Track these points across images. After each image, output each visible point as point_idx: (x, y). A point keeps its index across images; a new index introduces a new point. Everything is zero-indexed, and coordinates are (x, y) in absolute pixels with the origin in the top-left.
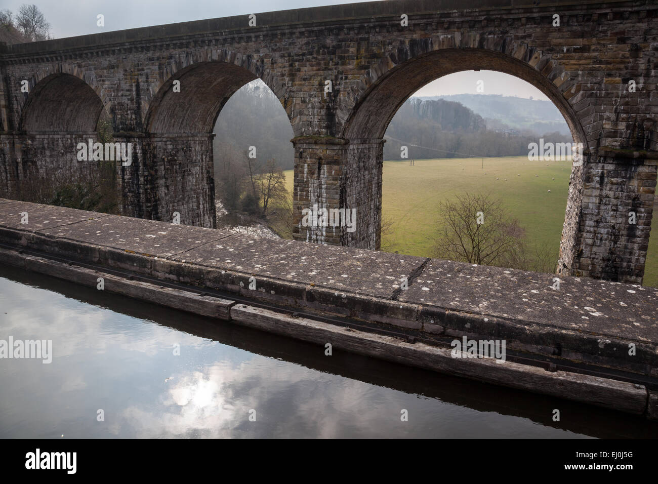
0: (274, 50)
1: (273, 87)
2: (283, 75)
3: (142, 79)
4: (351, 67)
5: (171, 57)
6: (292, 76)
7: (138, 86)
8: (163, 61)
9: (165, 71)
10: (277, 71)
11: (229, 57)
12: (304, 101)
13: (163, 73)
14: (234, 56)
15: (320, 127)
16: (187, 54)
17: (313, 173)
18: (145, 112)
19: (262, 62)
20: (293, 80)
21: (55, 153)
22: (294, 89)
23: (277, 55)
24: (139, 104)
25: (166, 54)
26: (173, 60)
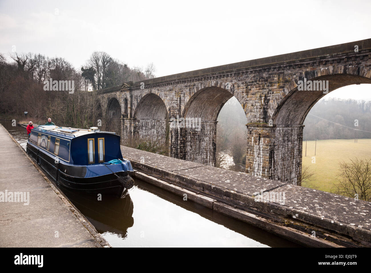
0: (239, 81)
1: (238, 98)
2: (243, 92)
3: (182, 95)
4: (275, 87)
5: (194, 85)
6: (247, 93)
7: (180, 99)
8: (191, 87)
9: (192, 91)
10: (240, 91)
11: (219, 85)
12: (252, 105)
13: (191, 92)
14: (221, 84)
15: (260, 118)
16: (201, 84)
17: (256, 142)
18: (183, 111)
19: (234, 86)
20: (247, 95)
21: (147, 128)
22: (248, 99)
23: (240, 83)
24: (180, 107)
25: (192, 84)
26: (195, 87)
